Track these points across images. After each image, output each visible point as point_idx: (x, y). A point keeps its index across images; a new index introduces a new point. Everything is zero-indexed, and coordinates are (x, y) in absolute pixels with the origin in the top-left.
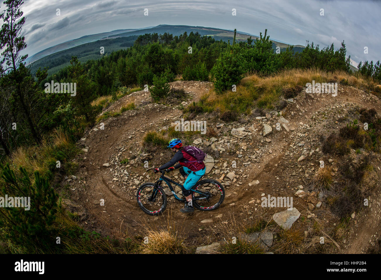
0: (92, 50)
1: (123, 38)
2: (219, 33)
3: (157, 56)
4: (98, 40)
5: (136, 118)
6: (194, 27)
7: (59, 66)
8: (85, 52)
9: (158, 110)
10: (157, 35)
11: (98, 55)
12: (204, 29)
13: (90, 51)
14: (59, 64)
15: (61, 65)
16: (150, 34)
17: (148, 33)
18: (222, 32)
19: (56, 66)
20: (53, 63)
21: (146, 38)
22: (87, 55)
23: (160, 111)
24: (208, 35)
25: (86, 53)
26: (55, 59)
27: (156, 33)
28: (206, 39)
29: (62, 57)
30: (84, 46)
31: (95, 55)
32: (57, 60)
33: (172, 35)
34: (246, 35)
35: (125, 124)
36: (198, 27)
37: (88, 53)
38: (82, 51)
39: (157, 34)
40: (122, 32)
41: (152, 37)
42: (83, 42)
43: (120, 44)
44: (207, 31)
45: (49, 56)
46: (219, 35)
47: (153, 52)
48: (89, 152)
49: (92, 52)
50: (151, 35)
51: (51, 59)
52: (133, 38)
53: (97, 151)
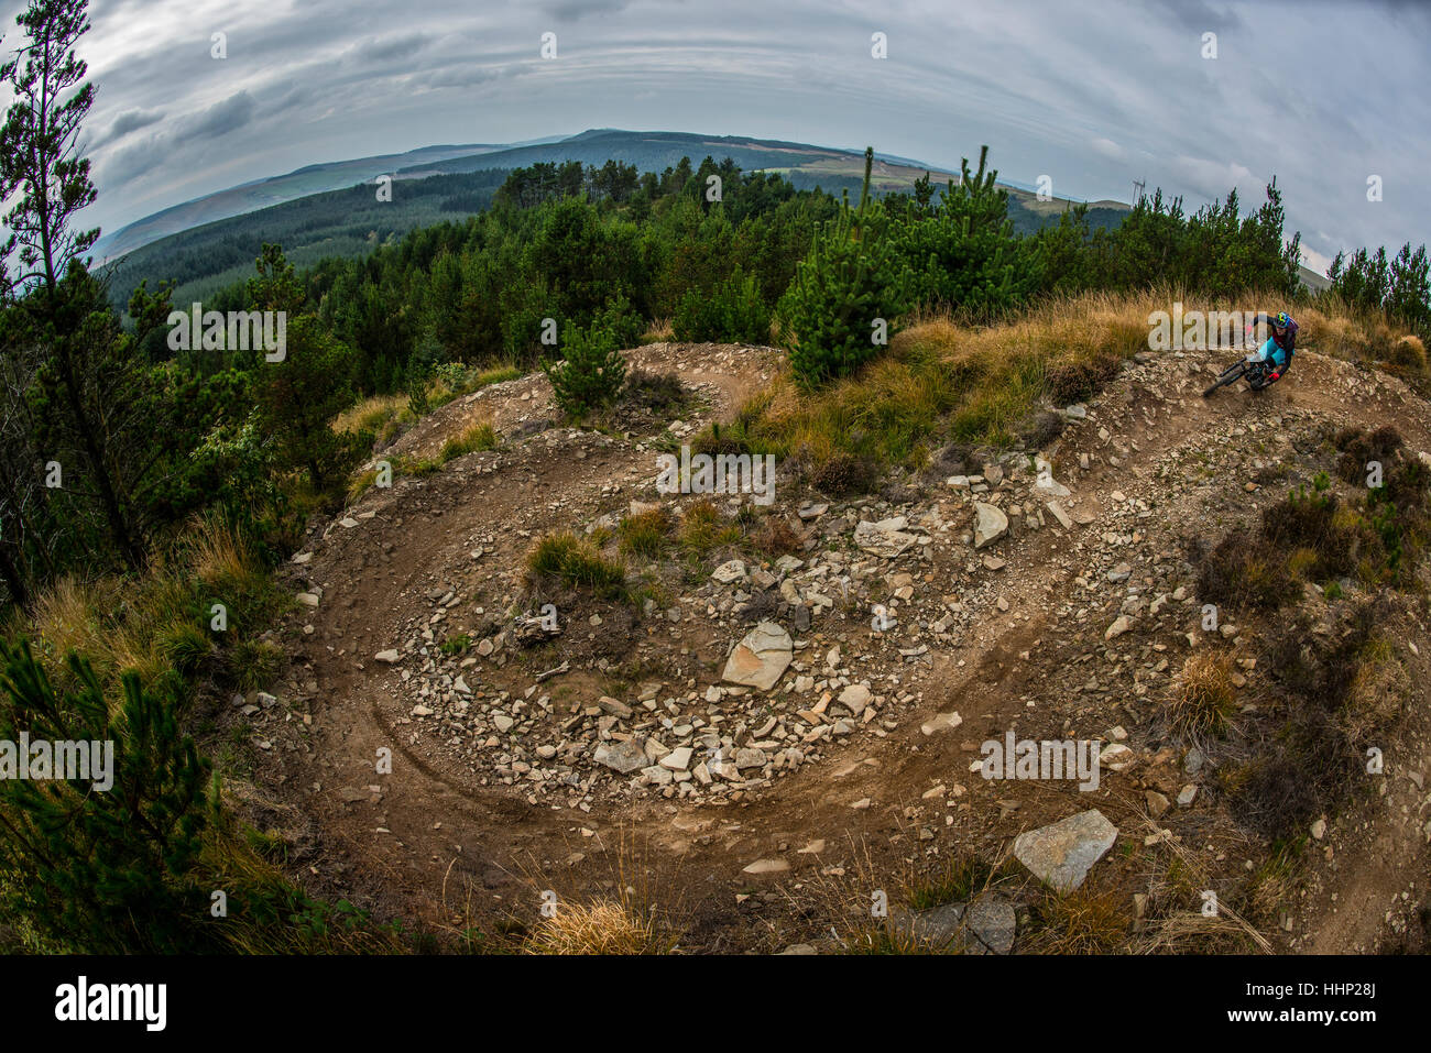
0: (338, 222)
1: (451, 178)
2: (810, 160)
3: (579, 247)
4: (359, 183)
5: (498, 481)
6: (718, 139)
7: (214, 276)
8: (309, 228)
9: (581, 455)
10: (580, 170)
11: (360, 241)
12: (754, 147)
13: (329, 224)
14: (212, 270)
15: (222, 275)
16: (553, 164)
17: (547, 161)
18: (823, 158)
19: (201, 275)
20: (191, 265)
21: (537, 180)
22: (318, 239)
23: (587, 458)
24: (767, 171)
25: (314, 233)
26: (200, 251)
27: (574, 161)
28: (761, 184)
29: (225, 242)
30: (306, 203)
31: (347, 239)
32: (206, 255)
33: (634, 168)
34: (910, 167)
35: (458, 504)
36: (730, 139)
37: (321, 232)
38: (299, 224)
39: (578, 163)
40: (448, 156)
41: (562, 177)
42: (303, 190)
43: (441, 200)
44: (766, 154)
45: (177, 236)
46: (808, 170)
47: (565, 234)
48: (325, 607)
49: (337, 229)
50: (557, 167)
51: (185, 249)
52: (492, 176)
53: (355, 604)
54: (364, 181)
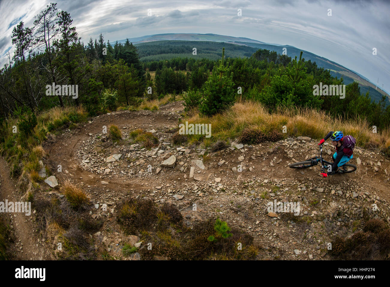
0: (215, 50)
1: (248, 47)
2: (342, 70)
4: (223, 42)
6: (319, 57)
7: (177, 54)
8: (207, 49)
11: (220, 57)
12: (328, 62)
13: (213, 50)
14: (177, 52)
15: (179, 54)
16: (269, 51)
17: (267, 49)
18: (345, 71)
19: (173, 53)
20: (171, 49)
22: (209, 53)
24: (331, 70)
25: (208, 51)
26: (175, 47)
27: (275, 51)
29: (182, 46)
30: (207, 43)
31: (217, 56)
32: (176, 48)
34: (365, 80)
36: (323, 58)
37: (210, 51)
38: (204, 48)
40: (249, 42)
41: (271, 55)
42: (208, 39)
43: (245, 52)
44: (331, 65)
45: (169, 41)
46: (341, 73)
49: (214, 52)
51: (171, 45)
54: (225, 42)
